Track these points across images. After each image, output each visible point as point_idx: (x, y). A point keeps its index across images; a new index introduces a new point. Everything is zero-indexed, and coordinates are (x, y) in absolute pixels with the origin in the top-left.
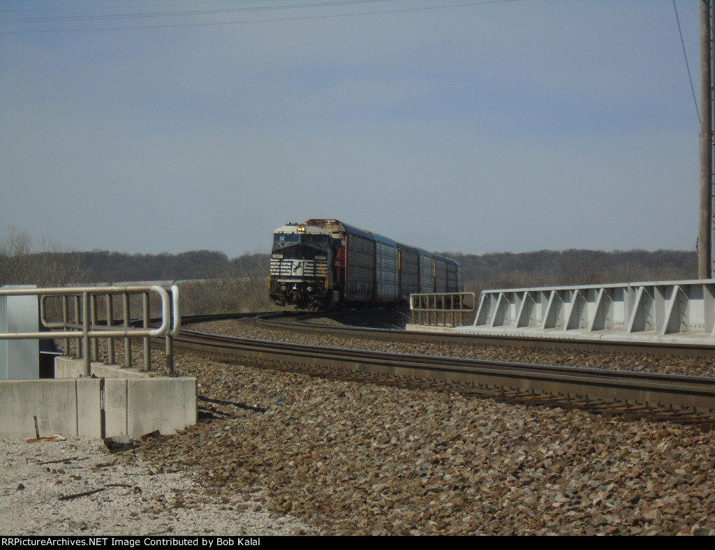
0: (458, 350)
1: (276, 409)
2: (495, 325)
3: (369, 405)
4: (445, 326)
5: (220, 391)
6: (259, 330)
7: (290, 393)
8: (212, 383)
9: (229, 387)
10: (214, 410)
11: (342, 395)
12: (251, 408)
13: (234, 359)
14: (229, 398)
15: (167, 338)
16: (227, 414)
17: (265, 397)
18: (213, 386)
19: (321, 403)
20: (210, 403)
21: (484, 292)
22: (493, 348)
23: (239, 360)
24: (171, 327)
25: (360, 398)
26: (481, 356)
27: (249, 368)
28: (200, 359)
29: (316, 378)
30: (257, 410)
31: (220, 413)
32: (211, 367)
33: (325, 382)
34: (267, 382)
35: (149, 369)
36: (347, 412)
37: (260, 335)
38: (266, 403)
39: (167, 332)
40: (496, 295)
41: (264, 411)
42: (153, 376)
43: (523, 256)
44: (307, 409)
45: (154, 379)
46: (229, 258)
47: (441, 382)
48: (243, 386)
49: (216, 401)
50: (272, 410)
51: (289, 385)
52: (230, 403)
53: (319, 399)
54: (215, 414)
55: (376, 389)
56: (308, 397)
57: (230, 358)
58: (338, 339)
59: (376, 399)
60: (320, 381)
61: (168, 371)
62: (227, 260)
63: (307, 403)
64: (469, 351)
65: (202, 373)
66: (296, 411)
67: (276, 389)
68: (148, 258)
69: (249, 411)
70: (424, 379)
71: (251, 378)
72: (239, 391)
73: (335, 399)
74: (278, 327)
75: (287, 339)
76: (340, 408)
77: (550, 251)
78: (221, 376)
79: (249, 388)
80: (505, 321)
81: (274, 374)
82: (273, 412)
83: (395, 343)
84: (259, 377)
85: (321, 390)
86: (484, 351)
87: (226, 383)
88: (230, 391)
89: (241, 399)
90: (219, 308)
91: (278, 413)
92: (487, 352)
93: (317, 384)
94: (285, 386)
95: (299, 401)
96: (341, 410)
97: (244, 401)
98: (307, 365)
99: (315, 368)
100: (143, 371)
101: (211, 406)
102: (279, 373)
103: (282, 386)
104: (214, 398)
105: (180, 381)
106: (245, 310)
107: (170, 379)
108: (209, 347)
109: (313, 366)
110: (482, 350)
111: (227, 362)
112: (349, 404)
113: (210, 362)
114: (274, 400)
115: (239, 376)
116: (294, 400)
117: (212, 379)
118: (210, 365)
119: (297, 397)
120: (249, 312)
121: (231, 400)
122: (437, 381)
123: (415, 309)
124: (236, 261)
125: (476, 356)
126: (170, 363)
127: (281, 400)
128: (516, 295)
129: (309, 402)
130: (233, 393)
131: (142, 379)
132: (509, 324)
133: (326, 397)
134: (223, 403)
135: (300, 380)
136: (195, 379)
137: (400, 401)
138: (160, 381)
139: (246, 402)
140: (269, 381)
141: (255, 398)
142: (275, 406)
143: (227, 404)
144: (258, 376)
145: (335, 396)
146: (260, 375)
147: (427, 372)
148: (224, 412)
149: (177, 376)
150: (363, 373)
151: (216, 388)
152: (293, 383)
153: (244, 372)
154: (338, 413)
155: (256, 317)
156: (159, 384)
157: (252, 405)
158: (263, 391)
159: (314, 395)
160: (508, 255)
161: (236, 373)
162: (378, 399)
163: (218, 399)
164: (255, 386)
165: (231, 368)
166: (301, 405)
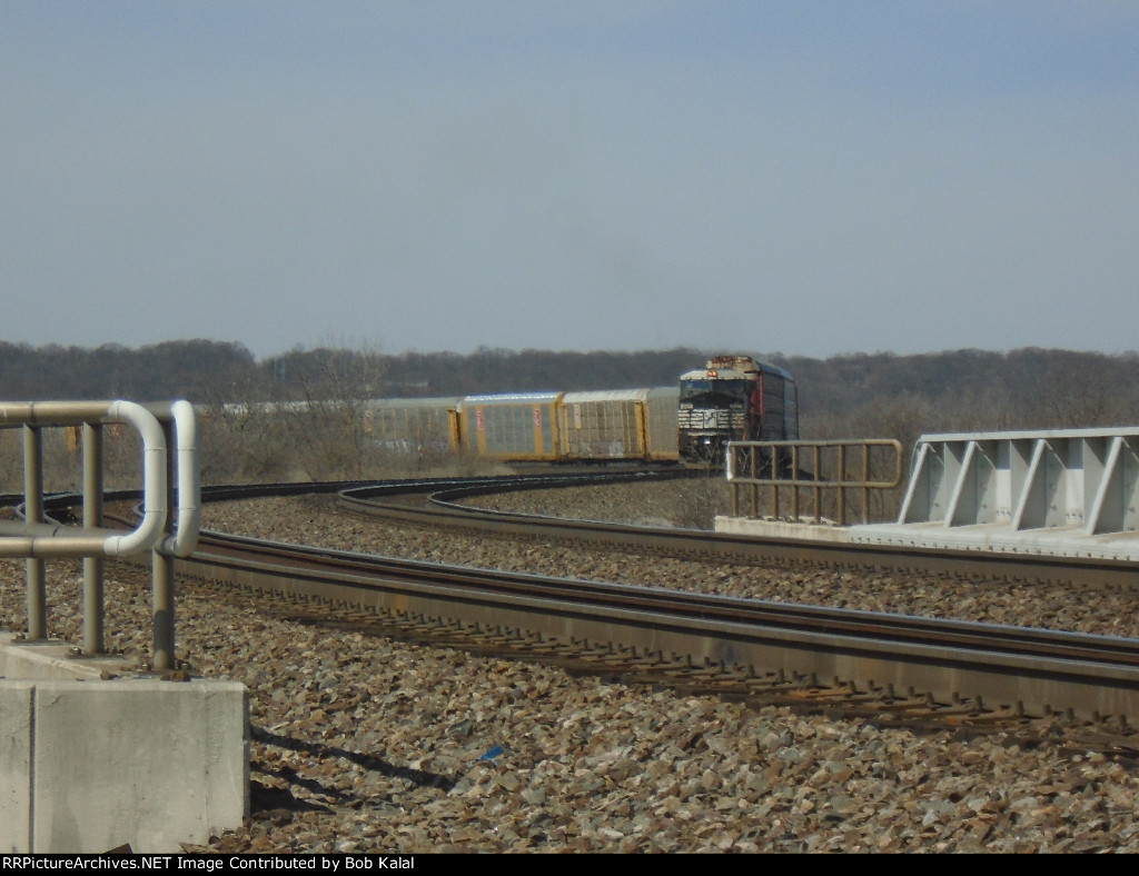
0: (929, 593)
1: (485, 781)
2: (956, 522)
3: (799, 782)
4: (819, 522)
5: (300, 710)
6: (358, 525)
7: (519, 727)
8: (276, 686)
9: (325, 699)
10: (288, 773)
11: (694, 744)
12: (403, 772)
13: (325, 610)
14: (331, 735)
15: (156, 561)
16: (331, 791)
17: (442, 738)
18: (278, 695)
19: (633, 770)
20: (271, 749)
21: (926, 439)
22: (1031, 591)
23: (340, 614)
24: (170, 528)
25: (760, 759)
26: (1001, 611)
27: (378, 643)
28: (231, 610)
29: (587, 682)
30: (423, 779)
31: (312, 786)
32: (264, 634)
33: (621, 694)
34: (439, 688)
35: (100, 650)
36: (725, 802)
37: (361, 540)
38: (448, 759)
39: (158, 544)
40: (959, 448)
41: (446, 784)
42: (111, 677)
43: (919, 361)
44: (588, 786)
45: (114, 685)
46: (258, 360)
47: (1005, 707)
48: (367, 697)
49: (291, 743)
50: (472, 783)
51: (510, 701)
52: (337, 753)
53: (618, 753)
54: (297, 792)
55: (804, 728)
56: (581, 744)
57: (313, 607)
58: (575, 556)
59: (815, 764)
60: (605, 691)
61: (158, 658)
62: (254, 364)
63: (583, 764)
64: (963, 596)
65: (244, 654)
66: (552, 792)
67: (473, 713)
68: (74, 355)
69: (397, 780)
70: (940, 697)
71: (390, 675)
72: (358, 714)
73: (676, 759)
74: (403, 520)
75: (435, 553)
76: (701, 789)
77: (982, 352)
78: (300, 663)
79: (389, 706)
80: (981, 513)
81: (458, 665)
82: (475, 791)
83: (740, 570)
84: (413, 672)
85: (616, 722)
86: (1007, 598)
87: (316, 687)
88: (329, 712)
89: (366, 743)
90: (241, 470)
91: (496, 793)
92: (1019, 601)
93: (598, 700)
94: (500, 704)
95: (557, 758)
96: (707, 797)
97: (379, 747)
98: (545, 637)
99: (575, 648)
100: (78, 655)
101: (277, 758)
102: (471, 663)
103: (491, 703)
104: (283, 733)
105: (196, 694)
106: (300, 477)
107: (166, 686)
108: (251, 575)
109: (564, 640)
110: (1000, 595)
111: (307, 621)
112: (727, 775)
113: (259, 620)
114: (473, 751)
115: (354, 667)
116: (537, 755)
117: (274, 673)
118: (262, 628)
119: (545, 743)
120: (309, 480)
121: (337, 742)
122: (988, 704)
123: (738, 480)
124: (272, 366)
125: (986, 611)
126: (165, 637)
127: (495, 750)
128: (1012, 447)
129: (590, 761)
130: (339, 719)
131: (80, 686)
132: (991, 519)
133: (641, 747)
134: (313, 750)
135: (542, 686)
136: (240, 687)
137: (902, 775)
138: (135, 694)
139: (383, 753)
140: (445, 686)
141: (412, 739)
142: (483, 772)
143: (326, 754)
144: (413, 669)
145: (674, 748)
146: (413, 666)
147: (951, 674)
148: (321, 781)
149: (187, 679)
150: (729, 667)
151: (289, 702)
152: (523, 696)
153: (367, 655)
154: (694, 803)
155: (340, 493)
156: (131, 703)
157: (405, 763)
158: (431, 717)
159: (599, 740)
160: (885, 359)
161: (343, 657)
162: (825, 764)
163: (295, 736)
164: (403, 699)
165: (327, 641)
166: (564, 771)
